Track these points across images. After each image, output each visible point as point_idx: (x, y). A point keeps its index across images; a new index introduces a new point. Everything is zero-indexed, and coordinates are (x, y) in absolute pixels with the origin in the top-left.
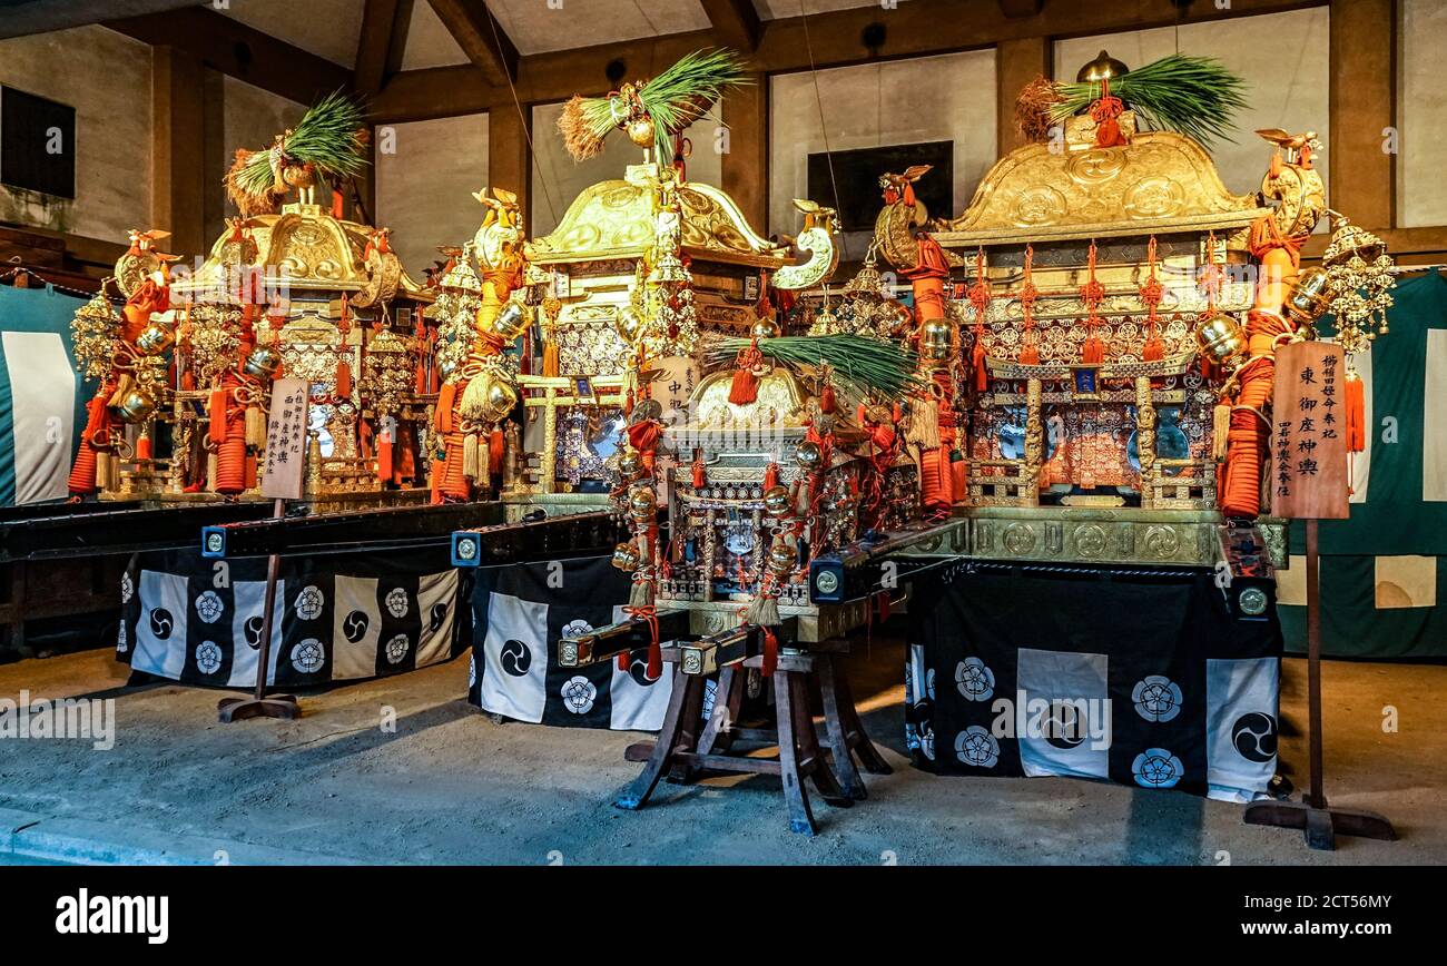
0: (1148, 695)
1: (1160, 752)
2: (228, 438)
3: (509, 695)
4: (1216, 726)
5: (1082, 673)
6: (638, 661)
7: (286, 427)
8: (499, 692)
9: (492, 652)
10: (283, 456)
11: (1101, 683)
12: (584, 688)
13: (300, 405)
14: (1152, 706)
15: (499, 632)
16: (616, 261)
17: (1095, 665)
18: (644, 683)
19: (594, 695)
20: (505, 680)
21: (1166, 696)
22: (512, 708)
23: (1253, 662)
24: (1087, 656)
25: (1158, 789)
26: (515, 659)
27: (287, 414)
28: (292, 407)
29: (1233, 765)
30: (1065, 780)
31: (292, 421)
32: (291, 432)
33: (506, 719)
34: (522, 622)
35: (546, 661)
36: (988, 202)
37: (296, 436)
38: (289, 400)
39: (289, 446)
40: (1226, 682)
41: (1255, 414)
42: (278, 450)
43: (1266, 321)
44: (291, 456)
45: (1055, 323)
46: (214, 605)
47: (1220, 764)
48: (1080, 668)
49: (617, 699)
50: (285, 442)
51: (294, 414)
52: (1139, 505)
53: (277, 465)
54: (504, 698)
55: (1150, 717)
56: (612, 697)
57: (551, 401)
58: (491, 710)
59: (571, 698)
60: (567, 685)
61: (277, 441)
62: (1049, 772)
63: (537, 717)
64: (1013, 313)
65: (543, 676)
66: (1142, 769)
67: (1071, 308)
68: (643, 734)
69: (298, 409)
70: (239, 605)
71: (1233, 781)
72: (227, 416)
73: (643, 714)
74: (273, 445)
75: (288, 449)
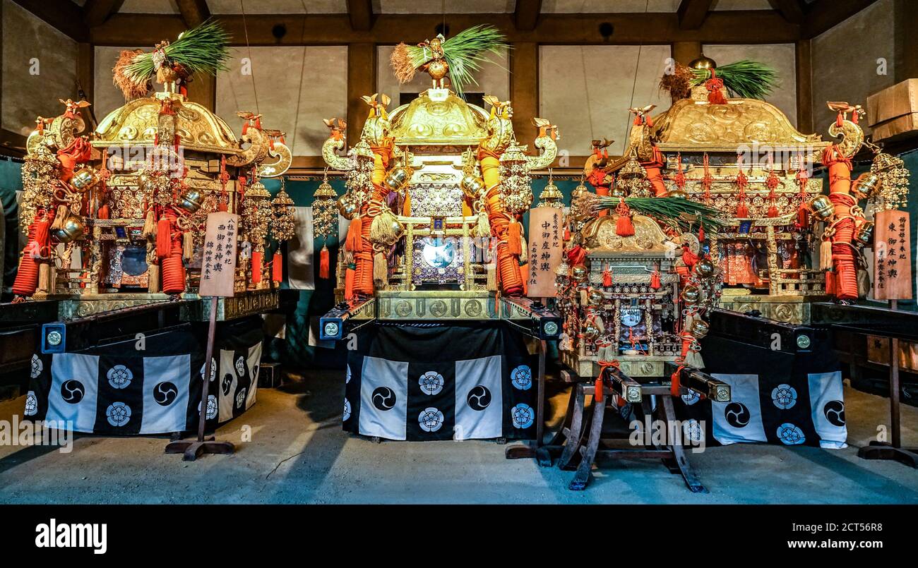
0: (780, 395)
1: (789, 425)
2: (173, 254)
3: (382, 423)
4: (815, 410)
5: (746, 385)
6: (474, 395)
7: (220, 247)
8: (373, 422)
9: (366, 396)
10: (218, 267)
11: (754, 389)
12: (435, 415)
13: (231, 231)
14: (782, 401)
15: (370, 381)
16: (444, 146)
17: (751, 381)
18: (479, 409)
19: (442, 419)
20: (378, 413)
21: (789, 395)
22: (383, 431)
23: (831, 374)
24: (748, 376)
25: (794, 445)
26: (384, 399)
27: (221, 237)
28: (225, 232)
29: (828, 429)
30: (740, 445)
31: (225, 242)
32: (224, 250)
33: (382, 440)
34: (388, 374)
35: (406, 399)
36: (672, 128)
37: (229, 252)
38: (222, 227)
39: (223, 260)
40: (819, 385)
41: (849, 246)
42: (214, 262)
43: (845, 199)
44: (225, 266)
45: (720, 196)
46: (124, 375)
47: (823, 429)
48: (743, 383)
49: (459, 421)
50: (219, 256)
51: (227, 237)
52: (768, 294)
53: (213, 273)
54: (378, 426)
55: (782, 407)
56: (456, 418)
57: (410, 232)
58: (369, 435)
59: (425, 422)
60: (422, 414)
61: (213, 256)
62: (731, 442)
63: (403, 437)
64: (696, 189)
65: (405, 410)
66: (783, 435)
67: (728, 188)
68: (479, 441)
69: (230, 234)
70: (149, 374)
71: (831, 437)
72: (172, 238)
73: (478, 428)
74: (209, 259)
75: (222, 261)
